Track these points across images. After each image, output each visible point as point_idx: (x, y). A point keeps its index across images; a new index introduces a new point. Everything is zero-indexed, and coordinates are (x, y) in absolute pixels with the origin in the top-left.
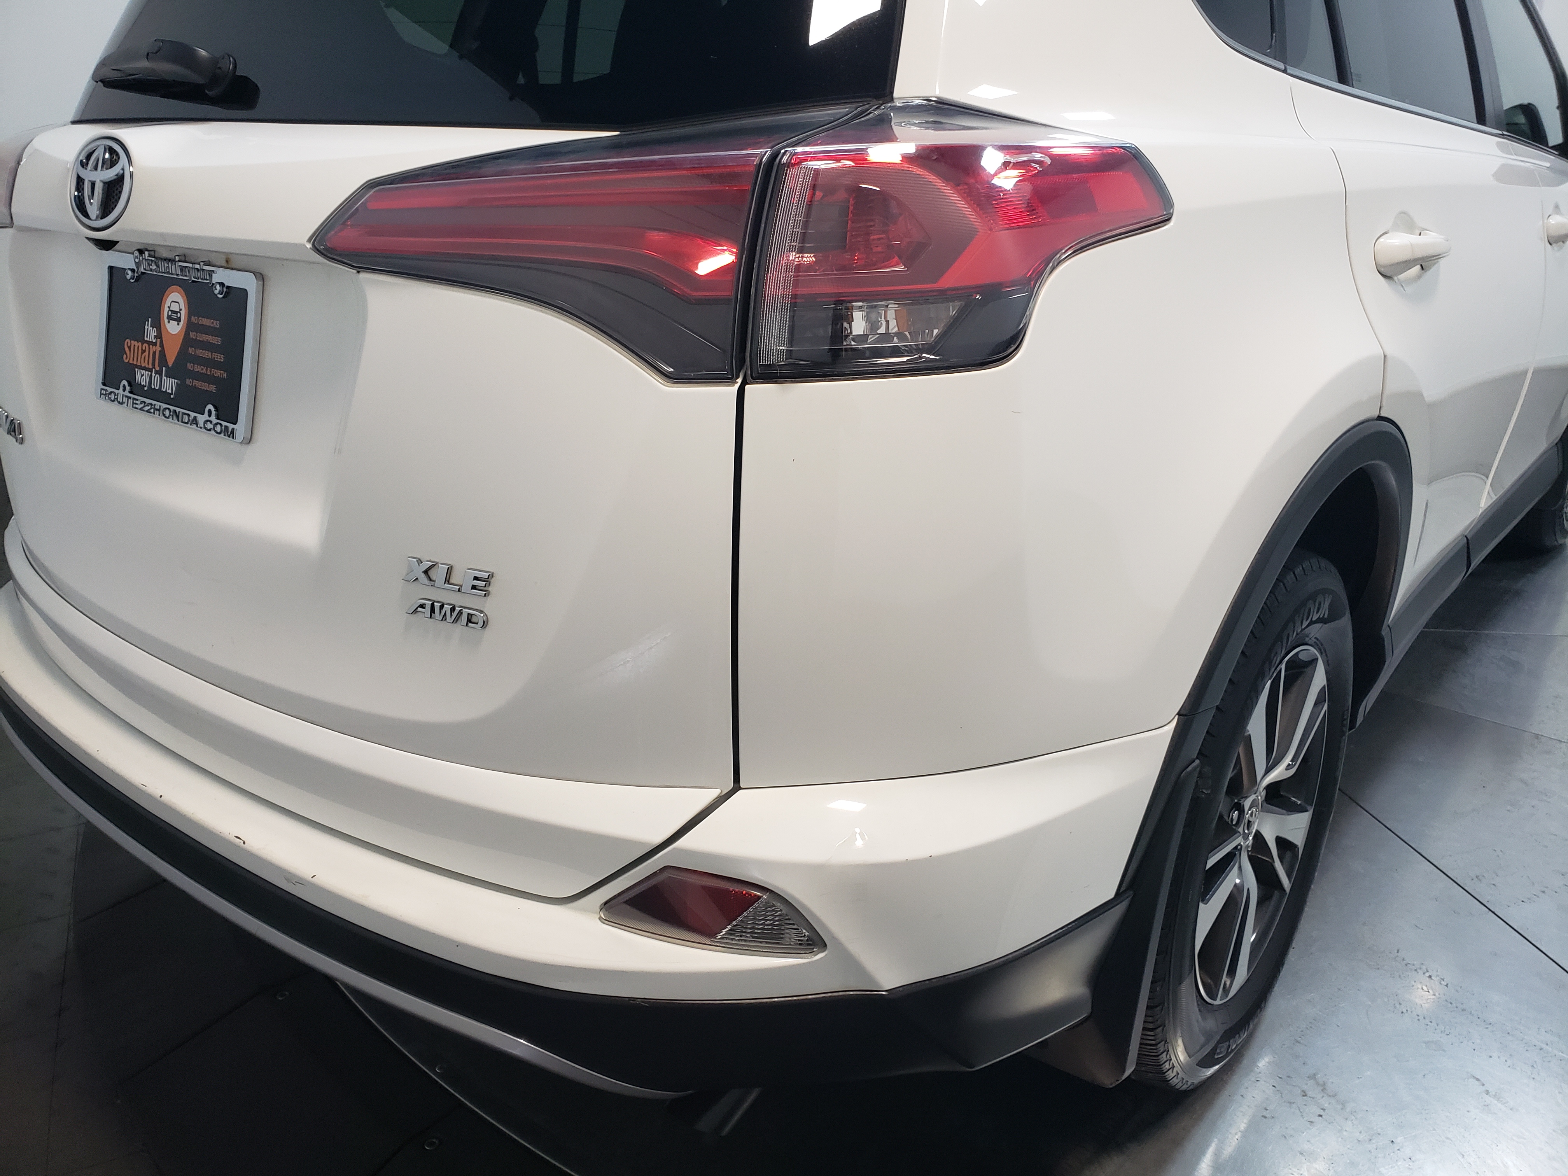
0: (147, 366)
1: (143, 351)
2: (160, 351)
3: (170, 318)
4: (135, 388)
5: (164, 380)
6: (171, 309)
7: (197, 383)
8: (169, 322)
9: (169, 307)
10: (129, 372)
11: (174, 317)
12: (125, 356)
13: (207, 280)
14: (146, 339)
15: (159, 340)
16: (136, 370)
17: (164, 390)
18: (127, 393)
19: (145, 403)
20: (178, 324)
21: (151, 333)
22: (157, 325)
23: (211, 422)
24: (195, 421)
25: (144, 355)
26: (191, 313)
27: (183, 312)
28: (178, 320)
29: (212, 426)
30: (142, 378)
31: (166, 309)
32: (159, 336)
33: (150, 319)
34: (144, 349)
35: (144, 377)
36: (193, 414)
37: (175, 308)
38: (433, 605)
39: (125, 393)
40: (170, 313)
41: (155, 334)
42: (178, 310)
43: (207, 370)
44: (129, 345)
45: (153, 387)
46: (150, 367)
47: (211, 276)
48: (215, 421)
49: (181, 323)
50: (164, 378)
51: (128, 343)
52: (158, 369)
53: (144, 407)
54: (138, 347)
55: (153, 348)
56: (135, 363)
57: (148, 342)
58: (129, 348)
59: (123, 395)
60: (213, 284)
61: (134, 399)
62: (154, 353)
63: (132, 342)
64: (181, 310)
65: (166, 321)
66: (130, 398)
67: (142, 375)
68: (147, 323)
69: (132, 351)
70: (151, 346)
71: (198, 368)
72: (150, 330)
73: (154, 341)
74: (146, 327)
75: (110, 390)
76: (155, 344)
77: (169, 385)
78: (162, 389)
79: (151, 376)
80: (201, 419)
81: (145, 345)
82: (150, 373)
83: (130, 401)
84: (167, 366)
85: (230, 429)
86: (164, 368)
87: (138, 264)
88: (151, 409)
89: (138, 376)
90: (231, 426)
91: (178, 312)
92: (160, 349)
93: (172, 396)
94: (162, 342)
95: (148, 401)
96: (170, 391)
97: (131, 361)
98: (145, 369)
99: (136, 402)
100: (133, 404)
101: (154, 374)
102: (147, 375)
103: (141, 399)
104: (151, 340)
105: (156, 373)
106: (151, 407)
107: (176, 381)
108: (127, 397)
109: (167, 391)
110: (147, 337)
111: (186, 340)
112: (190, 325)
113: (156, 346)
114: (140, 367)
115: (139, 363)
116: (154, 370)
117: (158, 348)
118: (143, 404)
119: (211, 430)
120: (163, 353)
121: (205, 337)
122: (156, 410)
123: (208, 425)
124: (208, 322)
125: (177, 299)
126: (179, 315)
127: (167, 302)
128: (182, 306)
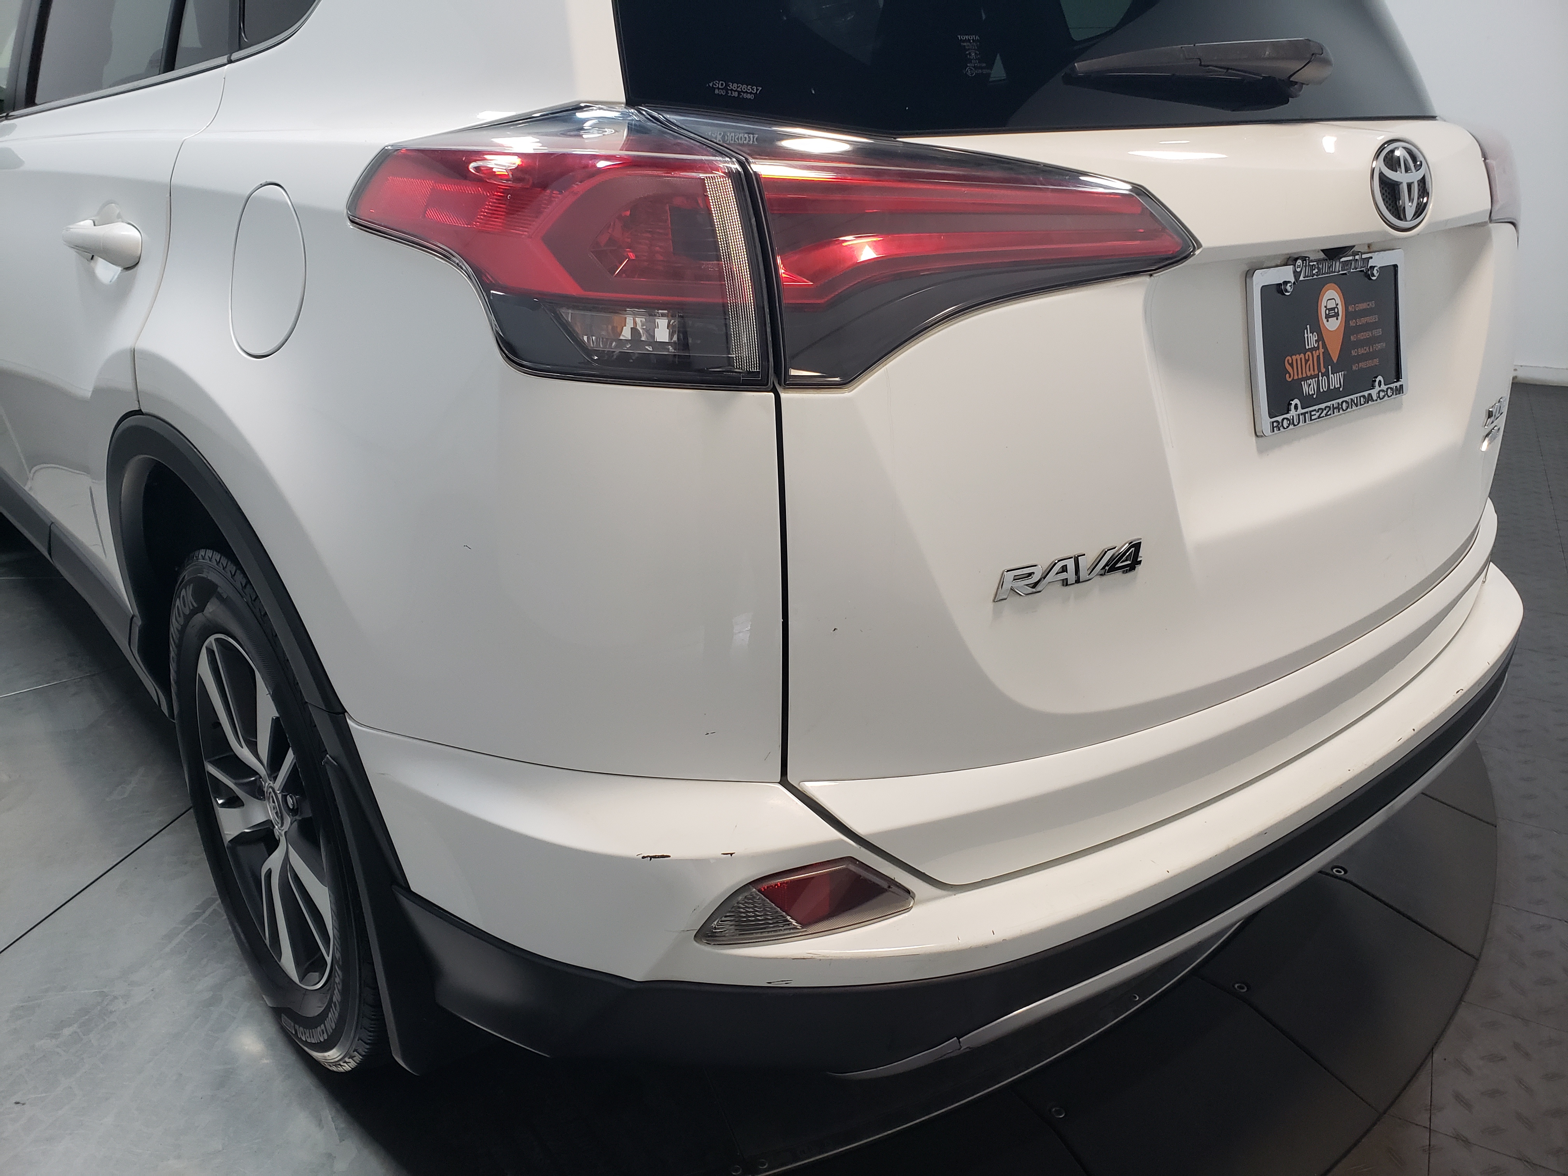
0: (1313, 373)
1: (1307, 361)
2: (1322, 353)
3: (1328, 317)
4: (1308, 401)
5: (1332, 378)
6: (1328, 308)
7: (1362, 365)
8: (1328, 321)
9: (1325, 307)
10: (1296, 389)
11: (1332, 313)
12: (1287, 375)
13: (1360, 267)
14: (1307, 347)
15: (1320, 343)
16: (1303, 383)
17: (1333, 388)
18: (1299, 411)
19: (1321, 409)
20: (1337, 319)
21: (1311, 339)
22: (1317, 328)
23: (1383, 391)
24: (1369, 398)
25: (1308, 364)
26: (1347, 304)
27: (1340, 307)
28: (1337, 315)
29: (1384, 393)
30: (1309, 388)
31: (1323, 309)
32: (1320, 338)
33: (1308, 326)
34: (1307, 358)
35: (1312, 386)
36: (1366, 393)
37: (1331, 304)
39: (1297, 413)
40: (1327, 311)
41: (1316, 338)
42: (1335, 306)
43: (1369, 348)
44: (1290, 362)
45: (1321, 390)
46: (1316, 372)
47: (1365, 263)
48: (1385, 388)
49: (1340, 318)
50: (1331, 376)
51: (1288, 360)
52: (1323, 370)
55: (1316, 354)
56: (1300, 376)
57: (1312, 350)
60: (1367, 270)
61: (1310, 412)
62: (1318, 357)
63: (1294, 357)
64: (1337, 305)
65: (1325, 320)
66: (1307, 412)
67: (1310, 385)
68: (1306, 331)
69: (1294, 367)
70: (1314, 352)
71: (1361, 351)
72: (1310, 337)
73: (1316, 345)
74: (1306, 335)
75: (1279, 419)
76: (1318, 348)
78: (1331, 387)
79: (1318, 380)
80: (1374, 393)
81: (1309, 353)
82: (1316, 379)
83: (1307, 416)
84: (1332, 362)
85: (1398, 388)
86: (1330, 367)
87: (1297, 274)
89: (1305, 388)
90: (1398, 384)
91: (1335, 308)
92: (1323, 350)
93: (1341, 389)
94: (1324, 343)
95: (1323, 406)
96: (1339, 386)
97: (1295, 378)
98: (1312, 377)
99: (1313, 413)
100: (1311, 416)
101: (1320, 378)
102: (1313, 382)
103: (1316, 407)
104: (1313, 346)
105: (1322, 377)
106: (1327, 409)
107: (1343, 373)
108: (1302, 414)
109: (1336, 387)
110: (1308, 345)
111: (1348, 330)
112: (1349, 316)
113: (1319, 349)
114: (1307, 378)
115: (1304, 375)
116: (1320, 374)
117: (1321, 350)
118: (1320, 411)
119: (1384, 396)
120: (1326, 353)
121: (1363, 321)
122: (1333, 409)
123: (1381, 395)
124: (1364, 306)
125: (1331, 297)
126: (1336, 310)
127: (1323, 303)
128: (1338, 300)
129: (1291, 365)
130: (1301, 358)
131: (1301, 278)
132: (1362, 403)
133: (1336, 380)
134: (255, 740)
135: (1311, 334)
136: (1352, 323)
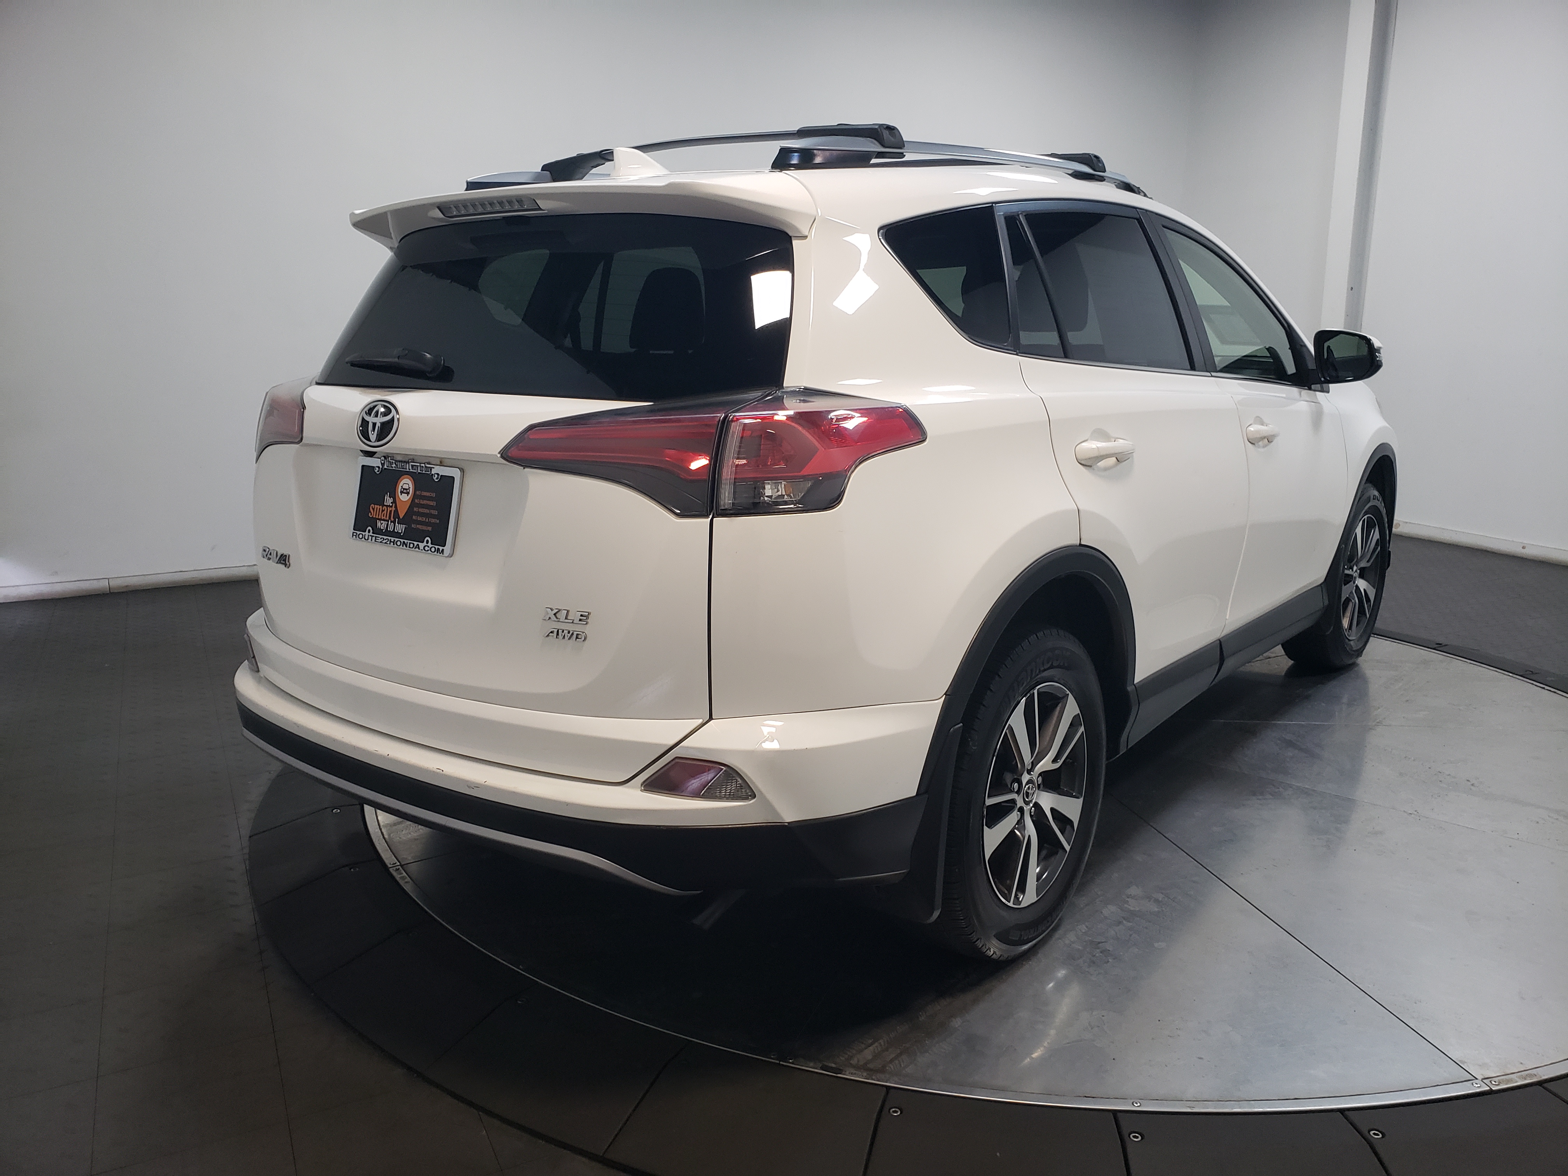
0: (385, 519)
1: (383, 511)
2: (394, 511)
3: (402, 492)
4: (377, 531)
5: (397, 525)
7: (419, 527)
8: (401, 495)
9: (402, 487)
10: (373, 523)
11: (405, 491)
12: (370, 514)
13: (428, 472)
14: (385, 504)
15: (394, 505)
16: (378, 521)
17: (397, 531)
18: (371, 534)
19: (384, 538)
20: (408, 495)
21: (388, 501)
22: (393, 496)
23: (428, 547)
24: (417, 547)
25: (383, 513)
26: (415, 490)
27: (411, 489)
28: (408, 493)
29: (429, 549)
30: (381, 525)
31: (400, 488)
32: (394, 502)
33: (388, 494)
34: (383, 509)
35: (383, 524)
36: (416, 543)
37: (406, 486)
38: (558, 631)
39: (370, 534)
40: (402, 490)
41: (392, 501)
43: (426, 519)
45: (389, 530)
46: (388, 519)
47: (431, 470)
48: (430, 546)
49: (410, 495)
51: (372, 507)
52: (392, 519)
53: (383, 540)
54: (380, 509)
56: (377, 517)
57: (387, 506)
58: (373, 509)
59: (368, 535)
60: (432, 474)
61: (376, 537)
62: (391, 511)
63: (376, 506)
64: (410, 488)
65: (400, 494)
66: (374, 536)
68: (386, 495)
69: (375, 511)
70: (388, 508)
71: (420, 519)
72: (388, 499)
73: (391, 505)
75: (358, 533)
76: (392, 506)
77: (400, 528)
78: (395, 530)
80: (421, 545)
81: (385, 507)
82: (387, 522)
83: (374, 538)
84: (399, 518)
85: (441, 550)
86: (397, 520)
87: (383, 464)
88: (388, 541)
89: (379, 524)
90: (441, 548)
91: (407, 489)
92: (394, 509)
93: (402, 534)
94: (396, 507)
97: (374, 517)
98: (384, 520)
100: (378, 539)
101: (389, 523)
103: (381, 536)
105: (391, 522)
107: (405, 526)
108: (371, 536)
109: (399, 531)
111: (413, 504)
112: (415, 496)
114: (380, 520)
115: (380, 517)
117: (393, 509)
120: (396, 511)
121: (425, 502)
122: (391, 542)
123: (427, 548)
124: (428, 494)
125: (406, 483)
126: (408, 491)
127: (401, 484)
128: (411, 486)
131: (385, 467)
132: (410, 546)
136: (417, 501)
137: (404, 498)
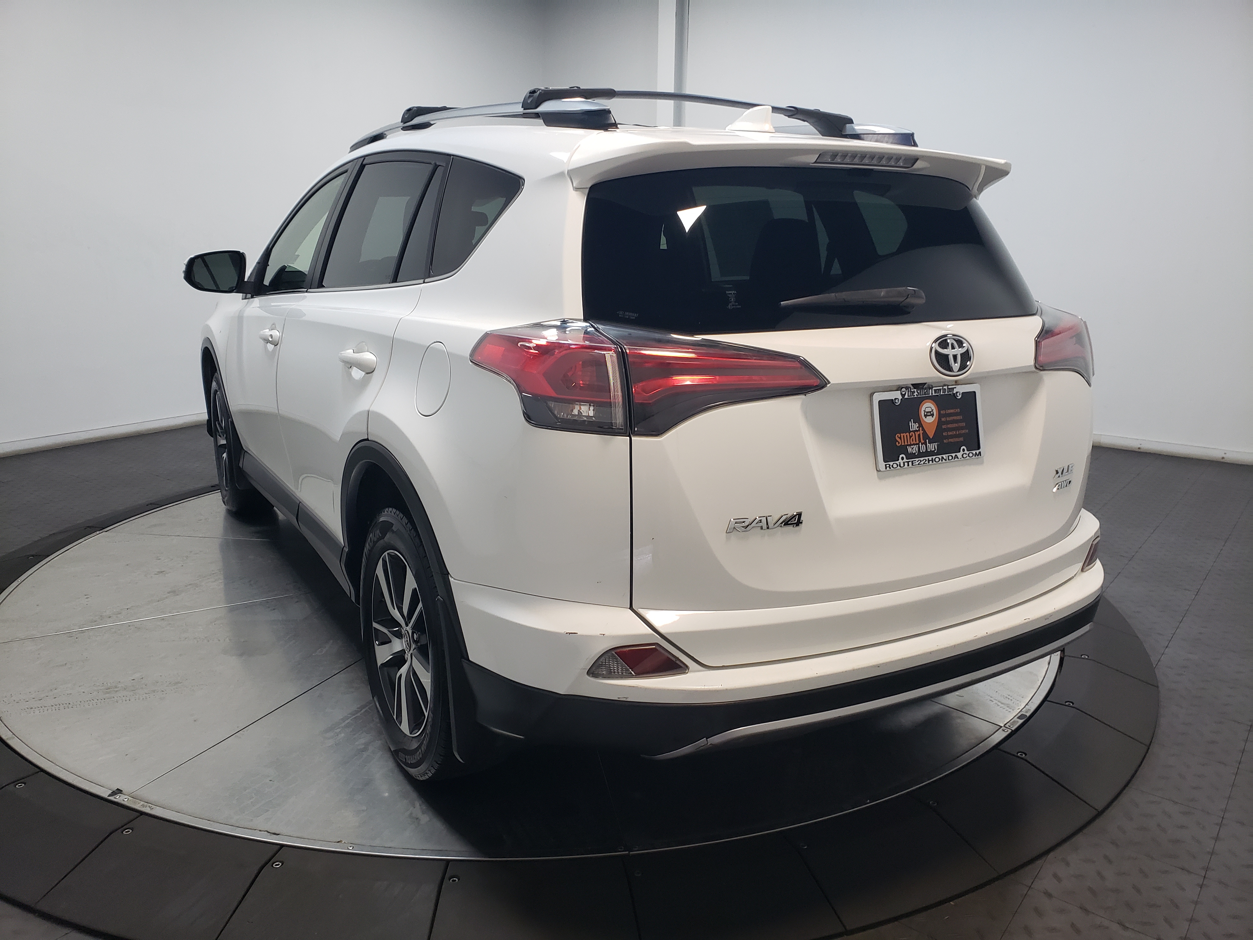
1: (910, 437)
3: (926, 416)
4: (910, 456)
5: (929, 446)
6: (926, 411)
7: (951, 440)
8: (926, 418)
10: (904, 450)
11: (929, 414)
12: (897, 443)
13: (949, 392)
14: (911, 430)
15: (921, 428)
16: (908, 447)
17: (930, 451)
18: (905, 460)
20: (933, 417)
21: (914, 426)
22: (918, 420)
23: (966, 454)
24: (956, 457)
25: (912, 438)
28: (932, 415)
29: (967, 455)
31: (923, 412)
32: (921, 425)
33: (912, 420)
34: (911, 435)
35: (914, 448)
36: (954, 455)
37: (928, 410)
40: (926, 413)
41: (918, 426)
42: (931, 410)
43: (956, 432)
44: (899, 436)
45: (921, 451)
46: (917, 442)
48: (968, 453)
49: (934, 416)
50: (928, 444)
51: (898, 436)
52: (923, 441)
55: (917, 434)
56: (906, 444)
57: (914, 431)
59: (903, 462)
60: (954, 394)
61: (912, 461)
62: (919, 435)
63: (902, 435)
64: (933, 410)
65: (924, 418)
66: (910, 461)
67: (913, 448)
68: (910, 422)
70: (916, 433)
71: (950, 433)
72: (914, 425)
73: (917, 429)
74: (910, 424)
75: (891, 463)
78: (928, 450)
79: (919, 446)
80: (959, 455)
81: (911, 433)
82: (918, 446)
83: (910, 463)
84: (928, 438)
86: (927, 440)
87: (903, 395)
89: (910, 450)
90: (978, 452)
91: (930, 412)
93: (936, 451)
94: (923, 429)
95: (922, 459)
96: (934, 450)
97: (902, 444)
98: (914, 444)
99: (914, 462)
100: (912, 463)
101: (920, 445)
102: (916, 447)
103: (917, 459)
104: (915, 430)
105: (922, 444)
106: (924, 461)
107: (937, 443)
108: (906, 462)
109: (932, 450)
110: (912, 429)
111: (940, 423)
112: (940, 416)
113: (919, 431)
114: (911, 445)
115: (909, 443)
116: (920, 443)
117: (921, 432)
118: (919, 461)
119: (967, 457)
120: (925, 433)
121: (951, 418)
122: (929, 461)
123: (965, 456)
124: (952, 411)
125: (928, 406)
126: (932, 413)
127: (923, 409)
128: (933, 408)
129: (900, 438)
130: (907, 436)
131: (906, 397)
132: (950, 459)
133: (932, 447)
134: (401, 606)
135: (914, 424)
136: (943, 419)
137: (929, 420)
